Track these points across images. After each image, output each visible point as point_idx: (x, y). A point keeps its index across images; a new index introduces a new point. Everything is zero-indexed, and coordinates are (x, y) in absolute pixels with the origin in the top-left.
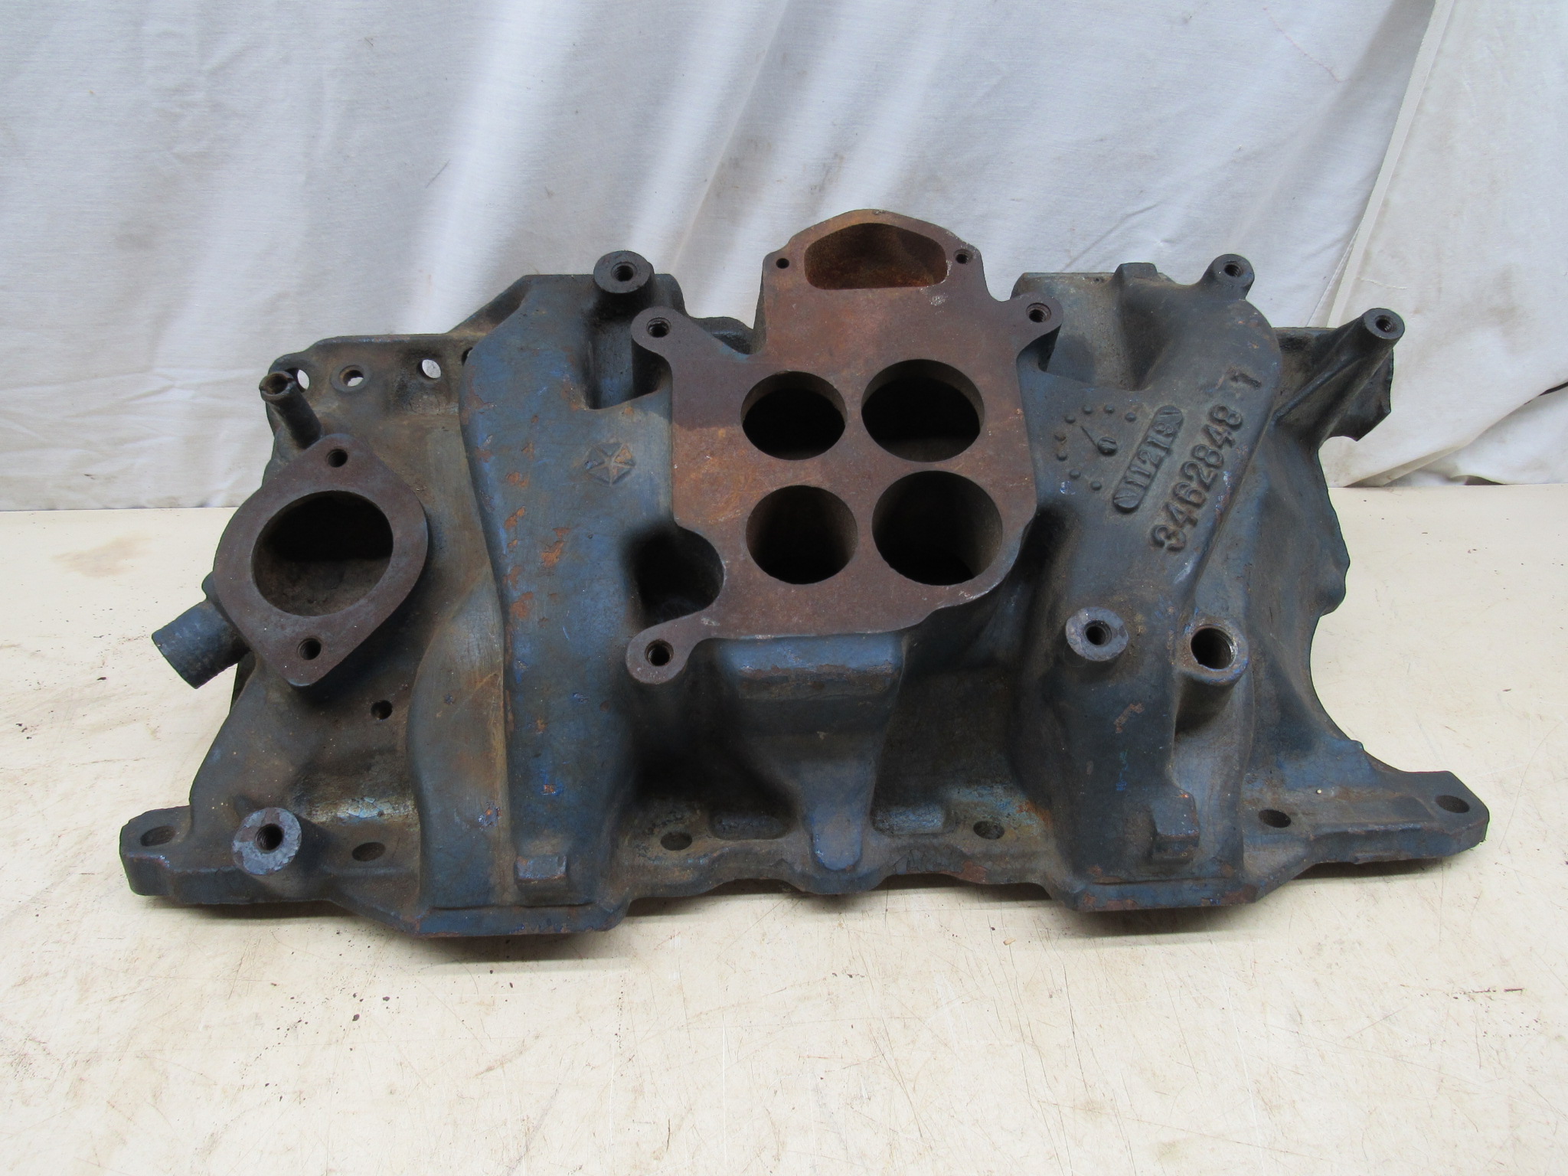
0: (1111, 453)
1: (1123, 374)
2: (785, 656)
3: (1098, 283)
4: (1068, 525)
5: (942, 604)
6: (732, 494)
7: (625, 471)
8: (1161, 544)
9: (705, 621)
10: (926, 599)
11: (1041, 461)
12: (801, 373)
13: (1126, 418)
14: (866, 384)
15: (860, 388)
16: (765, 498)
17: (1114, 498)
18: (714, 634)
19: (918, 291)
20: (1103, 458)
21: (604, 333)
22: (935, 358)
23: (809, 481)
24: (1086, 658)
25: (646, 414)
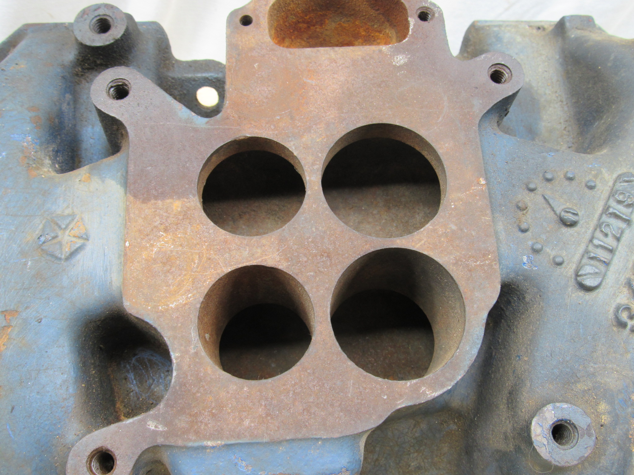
0: (573, 224)
1: (566, 121)
2: (236, 464)
3: (540, 31)
4: (528, 298)
5: (402, 403)
6: (185, 275)
7: (78, 246)
8: (623, 325)
9: (151, 425)
10: (385, 397)
11: (503, 233)
12: (261, 138)
13: (586, 185)
14: (328, 150)
15: (320, 155)
16: (219, 279)
17: (577, 275)
18: (160, 440)
19: (380, 51)
20: (564, 230)
21: (88, 82)
22: (396, 122)
23: (266, 260)
24: (553, 462)
25: (103, 182)
